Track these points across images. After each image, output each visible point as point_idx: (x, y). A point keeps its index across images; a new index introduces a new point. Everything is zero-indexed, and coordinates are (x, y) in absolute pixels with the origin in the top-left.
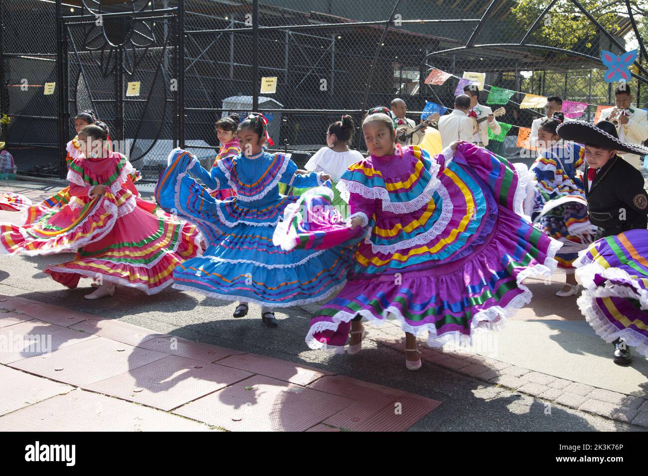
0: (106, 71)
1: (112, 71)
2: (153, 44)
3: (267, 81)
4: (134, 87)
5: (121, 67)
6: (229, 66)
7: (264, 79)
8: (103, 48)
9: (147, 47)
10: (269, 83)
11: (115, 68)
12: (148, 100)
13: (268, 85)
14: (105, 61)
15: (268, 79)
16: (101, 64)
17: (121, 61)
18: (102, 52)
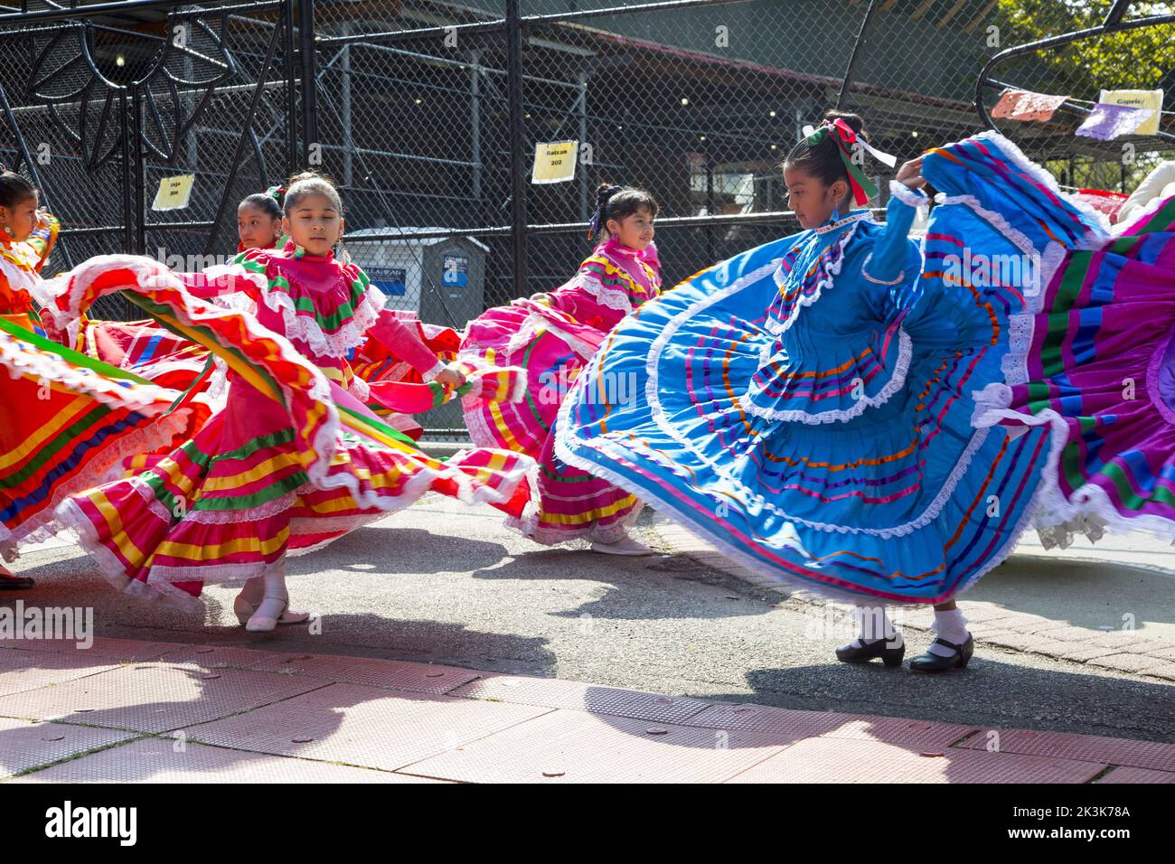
0: (95, 155)
1: (113, 152)
2: (229, 77)
3: (548, 153)
4: (174, 189)
5: (139, 140)
6: (342, 155)
7: (541, 149)
8: (85, 95)
9: (211, 86)
10: (556, 158)
11: (121, 143)
12: (218, 220)
13: (554, 163)
14: (92, 129)
15: (553, 146)
16: (82, 135)
17: (137, 125)
18: (84, 106)
